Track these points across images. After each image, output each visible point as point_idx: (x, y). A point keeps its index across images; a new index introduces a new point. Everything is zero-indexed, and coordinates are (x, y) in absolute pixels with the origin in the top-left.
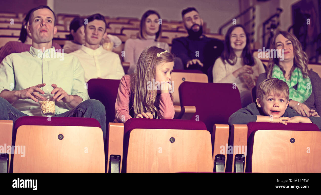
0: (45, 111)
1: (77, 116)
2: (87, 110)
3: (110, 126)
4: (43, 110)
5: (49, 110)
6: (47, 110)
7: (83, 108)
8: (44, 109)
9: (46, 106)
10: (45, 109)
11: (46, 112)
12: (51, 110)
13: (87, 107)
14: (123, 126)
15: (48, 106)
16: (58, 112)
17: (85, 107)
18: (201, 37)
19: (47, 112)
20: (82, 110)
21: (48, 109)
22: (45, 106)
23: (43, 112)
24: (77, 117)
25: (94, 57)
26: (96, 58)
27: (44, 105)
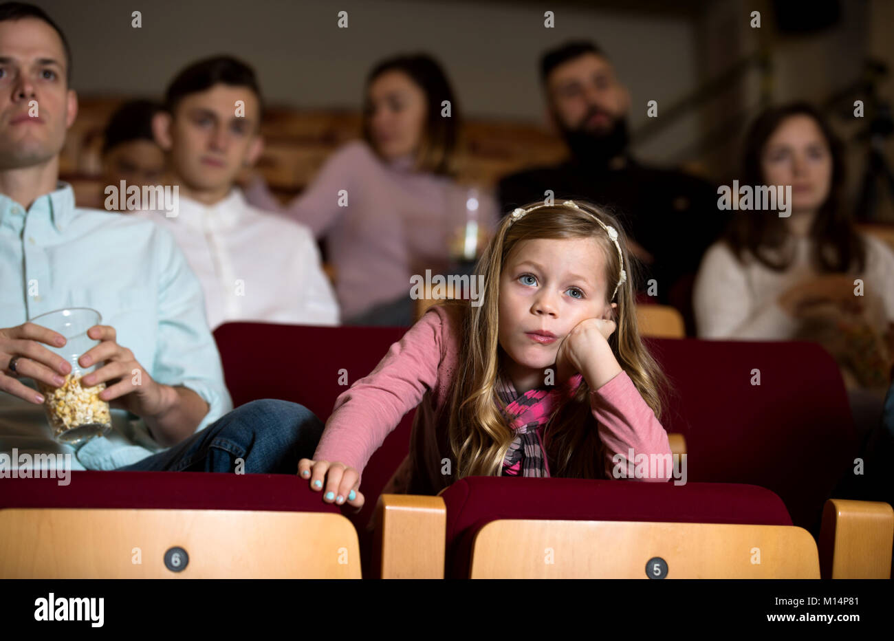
0: (74, 419)
1: (207, 465)
2: (256, 447)
3: (388, 508)
4: (64, 415)
5: (90, 413)
6: (79, 415)
7: (236, 439)
8: (67, 411)
9: (76, 398)
10: (73, 411)
11: (76, 424)
12: (97, 415)
13: (254, 434)
14: (442, 511)
15: (84, 398)
16: (106, 461)
17: (245, 435)
18: (618, 163)
19: (82, 422)
20: (232, 448)
21: (85, 406)
22: (70, 395)
23: (61, 421)
24: (207, 472)
25: (208, 236)
26: (219, 240)
27: (67, 391)
